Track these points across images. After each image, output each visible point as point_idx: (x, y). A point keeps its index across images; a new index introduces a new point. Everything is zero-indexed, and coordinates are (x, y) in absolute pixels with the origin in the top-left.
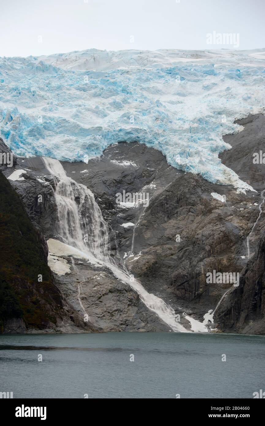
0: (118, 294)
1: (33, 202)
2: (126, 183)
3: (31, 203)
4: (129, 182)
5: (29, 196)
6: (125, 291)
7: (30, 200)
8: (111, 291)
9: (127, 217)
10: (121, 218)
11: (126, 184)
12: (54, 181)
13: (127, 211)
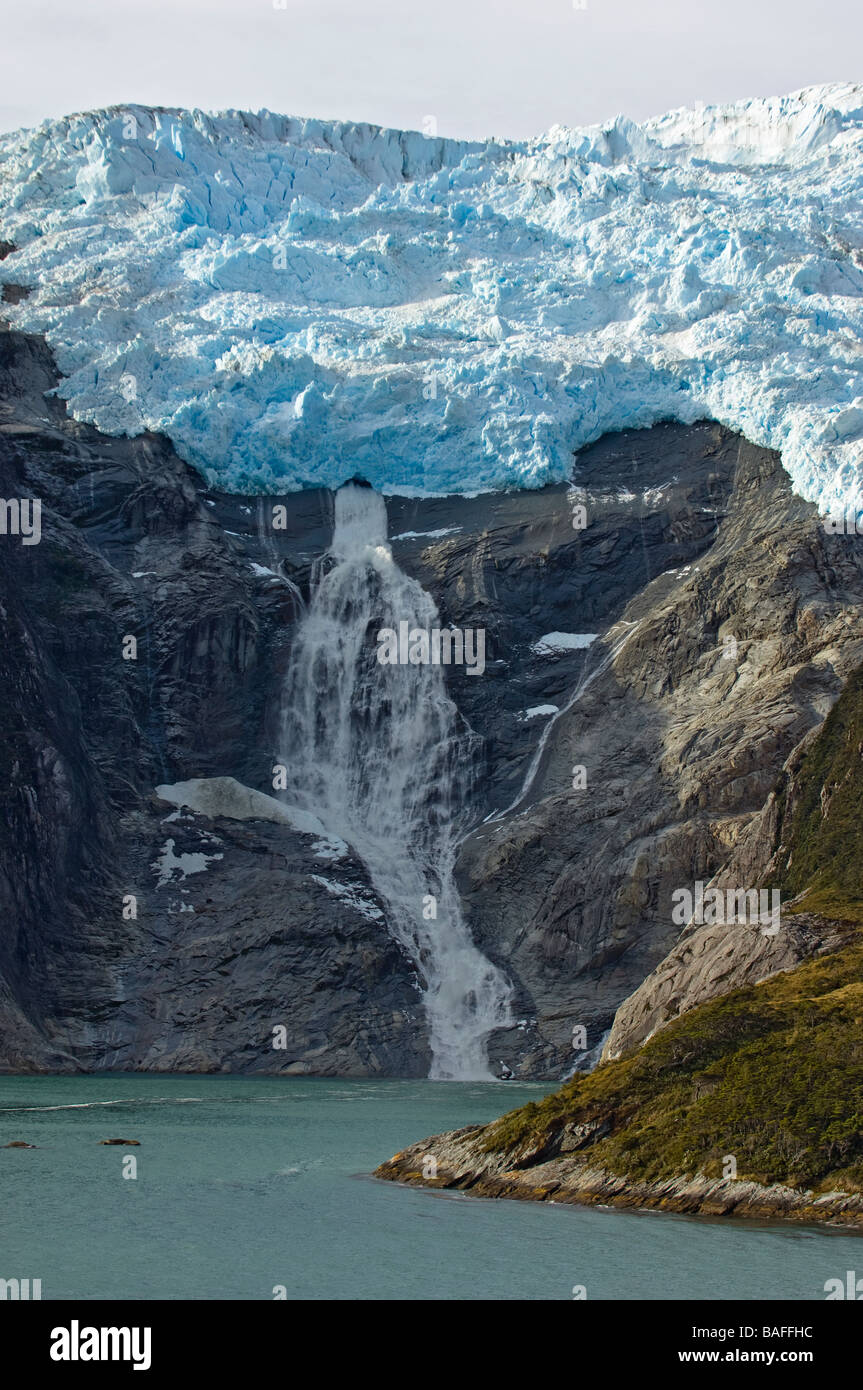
0: (301, 949)
1: (174, 644)
2: (592, 565)
3: (164, 650)
4: (601, 562)
5: (166, 626)
6: (334, 938)
7: (164, 640)
8: (275, 940)
9: (546, 686)
10: (523, 688)
11: (588, 568)
12: (310, 571)
13: (550, 663)
